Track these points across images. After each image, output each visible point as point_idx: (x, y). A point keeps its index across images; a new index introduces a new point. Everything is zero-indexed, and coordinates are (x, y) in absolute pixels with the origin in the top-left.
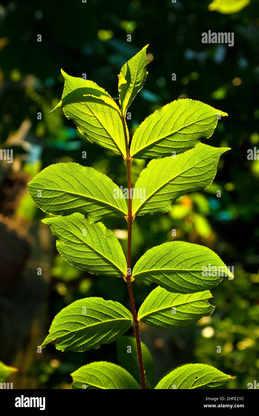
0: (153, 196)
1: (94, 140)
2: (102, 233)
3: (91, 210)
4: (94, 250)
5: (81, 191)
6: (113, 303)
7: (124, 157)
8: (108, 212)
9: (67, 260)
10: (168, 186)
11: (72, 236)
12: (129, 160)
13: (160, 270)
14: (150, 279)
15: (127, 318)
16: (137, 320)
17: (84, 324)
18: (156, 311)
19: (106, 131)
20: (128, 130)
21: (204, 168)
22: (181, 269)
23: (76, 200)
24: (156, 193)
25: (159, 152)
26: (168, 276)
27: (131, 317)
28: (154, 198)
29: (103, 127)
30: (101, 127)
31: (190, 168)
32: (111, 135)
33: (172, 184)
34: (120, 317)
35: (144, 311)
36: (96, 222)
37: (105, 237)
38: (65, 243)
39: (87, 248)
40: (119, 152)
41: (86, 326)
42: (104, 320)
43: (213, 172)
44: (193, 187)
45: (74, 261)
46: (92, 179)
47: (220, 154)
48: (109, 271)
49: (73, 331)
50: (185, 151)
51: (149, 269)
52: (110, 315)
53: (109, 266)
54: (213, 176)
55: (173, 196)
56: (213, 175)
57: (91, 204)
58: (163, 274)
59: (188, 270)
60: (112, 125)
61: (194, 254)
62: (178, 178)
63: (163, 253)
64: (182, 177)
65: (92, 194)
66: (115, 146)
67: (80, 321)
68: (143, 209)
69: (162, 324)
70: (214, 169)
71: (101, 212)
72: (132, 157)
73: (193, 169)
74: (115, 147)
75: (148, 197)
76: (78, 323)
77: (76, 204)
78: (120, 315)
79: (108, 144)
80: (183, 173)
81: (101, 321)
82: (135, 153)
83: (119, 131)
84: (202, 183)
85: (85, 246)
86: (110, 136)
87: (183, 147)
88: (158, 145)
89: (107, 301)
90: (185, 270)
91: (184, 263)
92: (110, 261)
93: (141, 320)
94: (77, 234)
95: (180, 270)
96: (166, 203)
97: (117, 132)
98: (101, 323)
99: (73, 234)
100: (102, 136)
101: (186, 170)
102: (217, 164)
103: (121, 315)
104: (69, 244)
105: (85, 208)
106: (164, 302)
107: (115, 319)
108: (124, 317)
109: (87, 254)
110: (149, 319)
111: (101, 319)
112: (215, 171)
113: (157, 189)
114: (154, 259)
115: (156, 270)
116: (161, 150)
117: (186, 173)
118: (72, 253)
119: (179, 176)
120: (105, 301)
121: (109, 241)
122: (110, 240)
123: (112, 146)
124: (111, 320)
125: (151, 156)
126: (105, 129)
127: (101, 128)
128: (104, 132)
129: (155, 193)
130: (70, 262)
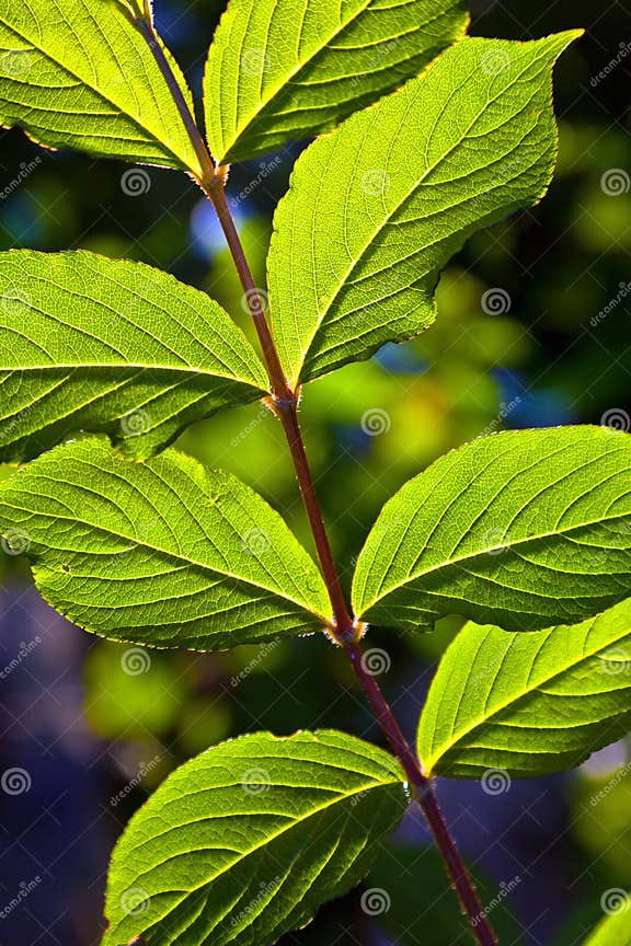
0: (345, 290)
1: (59, 139)
2: (196, 490)
3: (127, 409)
4: (187, 562)
5: (69, 350)
6: (315, 739)
7: (191, 175)
8: (195, 398)
9: (94, 626)
10: (390, 237)
11: (87, 532)
12: (215, 177)
13: (452, 561)
14: (425, 606)
15: (383, 780)
16: (419, 774)
17: (228, 848)
18: (481, 719)
19: (97, 95)
20: (177, 66)
21: (506, 131)
22: (532, 534)
23: (59, 389)
24: (354, 274)
25: (321, 107)
26: (490, 576)
27: (395, 771)
28: (350, 296)
29: (78, 83)
30: (72, 83)
31: (455, 145)
32: (118, 105)
33: (402, 225)
34: (358, 784)
35: (439, 736)
36: (159, 449)
37: (212, 501)
38: (66, 569)
39: (156, 563)
40: (166, 157)
41: (240, 854)
42: (301, 812)
43: (546, 134)
44: (487, 213)
45: (123, 624)
46: (95, 292)
47: (550, 62)
48: (265, 622)
49: (197, 887)
50: (420, 68)
51: (412, 571)
52: (318, 787)
53: (257, 604)
54: (549, 151)
55: (424, 267)
56: (546, 146)
57: (121, 389)
58: (468, 576)
59: (558, 532)
60: (113, 63)
61: (565, 464)
62: (421, 196)
63: (446, 496)
64: (432, 187)
65: (115, 351)
66: (146, 140)
67: (211, 841)
68: (321, 352)
69: (521, 760)
70: (544, 121)
71: (167, 405)
72: (223, 163)
73: (466, 145)
74: (148, 144)
75: (328, 302)
76: (205, 851)
77: (66, 403)
78: (353, 778)
79: (116, 139)
80: (433, 171)
81: (291, 820)
82: (231, 142)
83: (145, 78)
84: (517, 185)
85: (147, 559)
86: (114, 107)
87: (408, 57)
88: (307, 84)
89: (290, 739)
90: (548, 533)
91: (537, 510)
92: (258, 584)
93: (436, 769)
94: (106, 520)
95: (526, 539)
96: (403, 301)
97: (138, 86)
98: (290, 825)
99: (90, 527)
100: (84, 115)
101: (442, 157)
102: (551, 102)
103: (358, 774)
104: (83, 565)
105: (99, 410)
106: (504, 680)
107: (338, 794)
108: (369, 779)
109: (162, 585)
110: (464, 758)
111: (285, 809)
112: (550, 128)
113: (354, 263)
114: (419, 526)
115: (437, 567)
116: (327, 95)
117: (442, 170)
118: (103, 599)
119: (419, 189)
120: (283, 739)
121: (231, 513)
122: (234, 508)
123: (134, 142)
124: (325, 805)
125: (295, 130)
126: (89, 88)
127: (74, 88)
128: (90, 98)
129: (349, 279)
130: (110, 633)
